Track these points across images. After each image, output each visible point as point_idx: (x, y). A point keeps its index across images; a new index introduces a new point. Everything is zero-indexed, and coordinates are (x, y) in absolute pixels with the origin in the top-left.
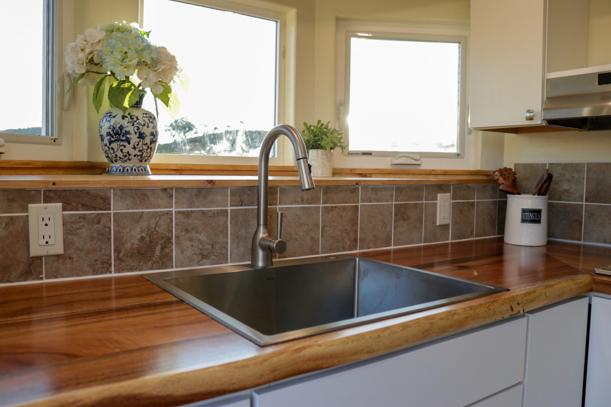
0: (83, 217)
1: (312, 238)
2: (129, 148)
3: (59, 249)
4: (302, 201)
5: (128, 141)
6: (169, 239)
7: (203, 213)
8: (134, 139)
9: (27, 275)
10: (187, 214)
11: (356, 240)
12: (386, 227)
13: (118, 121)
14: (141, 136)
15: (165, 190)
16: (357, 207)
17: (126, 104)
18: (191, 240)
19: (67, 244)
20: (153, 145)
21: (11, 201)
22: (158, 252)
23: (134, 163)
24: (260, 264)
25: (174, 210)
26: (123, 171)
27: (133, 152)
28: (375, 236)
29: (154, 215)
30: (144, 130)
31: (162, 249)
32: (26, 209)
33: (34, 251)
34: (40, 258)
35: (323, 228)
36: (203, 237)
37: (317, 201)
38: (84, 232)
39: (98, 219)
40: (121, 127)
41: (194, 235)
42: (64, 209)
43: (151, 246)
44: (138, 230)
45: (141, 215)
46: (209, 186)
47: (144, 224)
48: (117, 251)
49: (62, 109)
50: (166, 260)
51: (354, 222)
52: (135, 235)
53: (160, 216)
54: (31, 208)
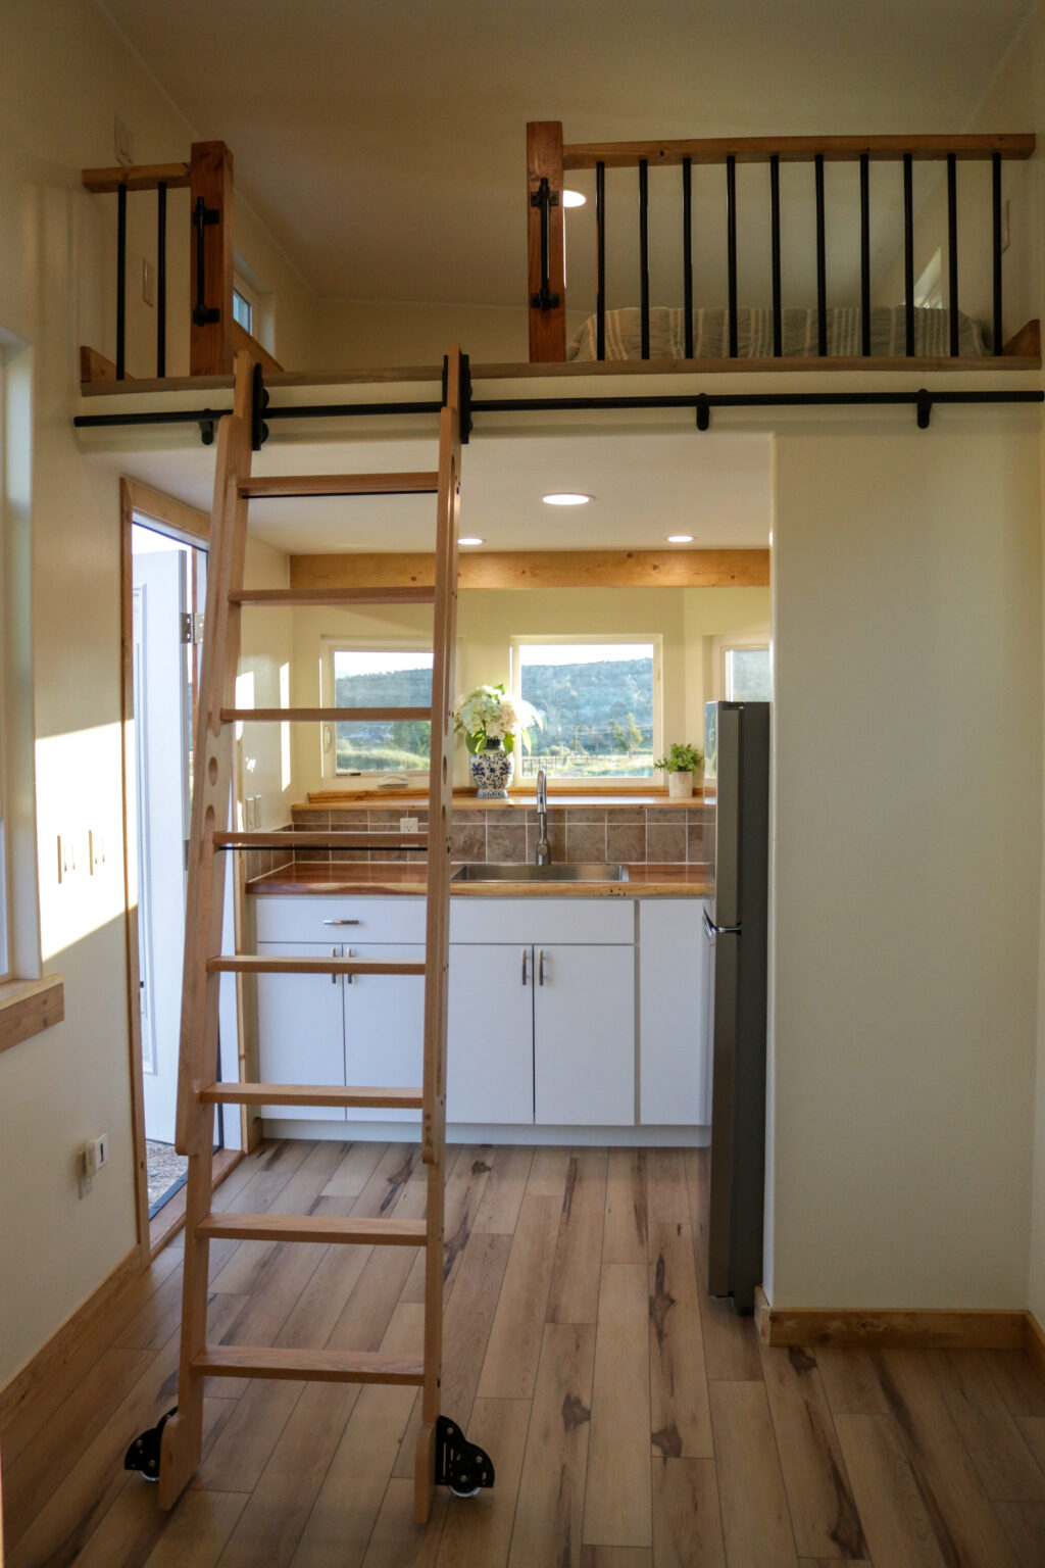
1: (598, 850)
2: (484, 779)
4: (588, 820)
5: (483, 774)
6: (483, 844)
7: (507, 826)
8: (487, 772)
9: (398, 858)
10: (496, 827)
11: (643, 853)
12: (678, 845)
13: (476, 760)
14: (492, 770)
15: (480, 811)
16: (644, 827)
17: (477, 750)
18: (498, 844)
20: (503, 776)
21: (392, 816)
22: (475, 850)
23: (490, 790)
24: (540, 863)
25: (486, 824)
26: (486, 796)
27: (487, 781)
28: (665, 852)
29: (473, 827)
30: (497, 767)
31: (479, 848)
32: (398, 821)
35: (608, 842)
36: (507, 843)
37: (603, 820)
40: (480, 764)
41: (500, 841)
42: (419, 821)
43: (471, 847)
44: (463, 836)
45: (465, 827)
46: (510, 809)
47: (467, 832)
50: (481, 856)
51: (641, 838)
52: (460, 840)
53: (479, 826)
54: (402, 820)
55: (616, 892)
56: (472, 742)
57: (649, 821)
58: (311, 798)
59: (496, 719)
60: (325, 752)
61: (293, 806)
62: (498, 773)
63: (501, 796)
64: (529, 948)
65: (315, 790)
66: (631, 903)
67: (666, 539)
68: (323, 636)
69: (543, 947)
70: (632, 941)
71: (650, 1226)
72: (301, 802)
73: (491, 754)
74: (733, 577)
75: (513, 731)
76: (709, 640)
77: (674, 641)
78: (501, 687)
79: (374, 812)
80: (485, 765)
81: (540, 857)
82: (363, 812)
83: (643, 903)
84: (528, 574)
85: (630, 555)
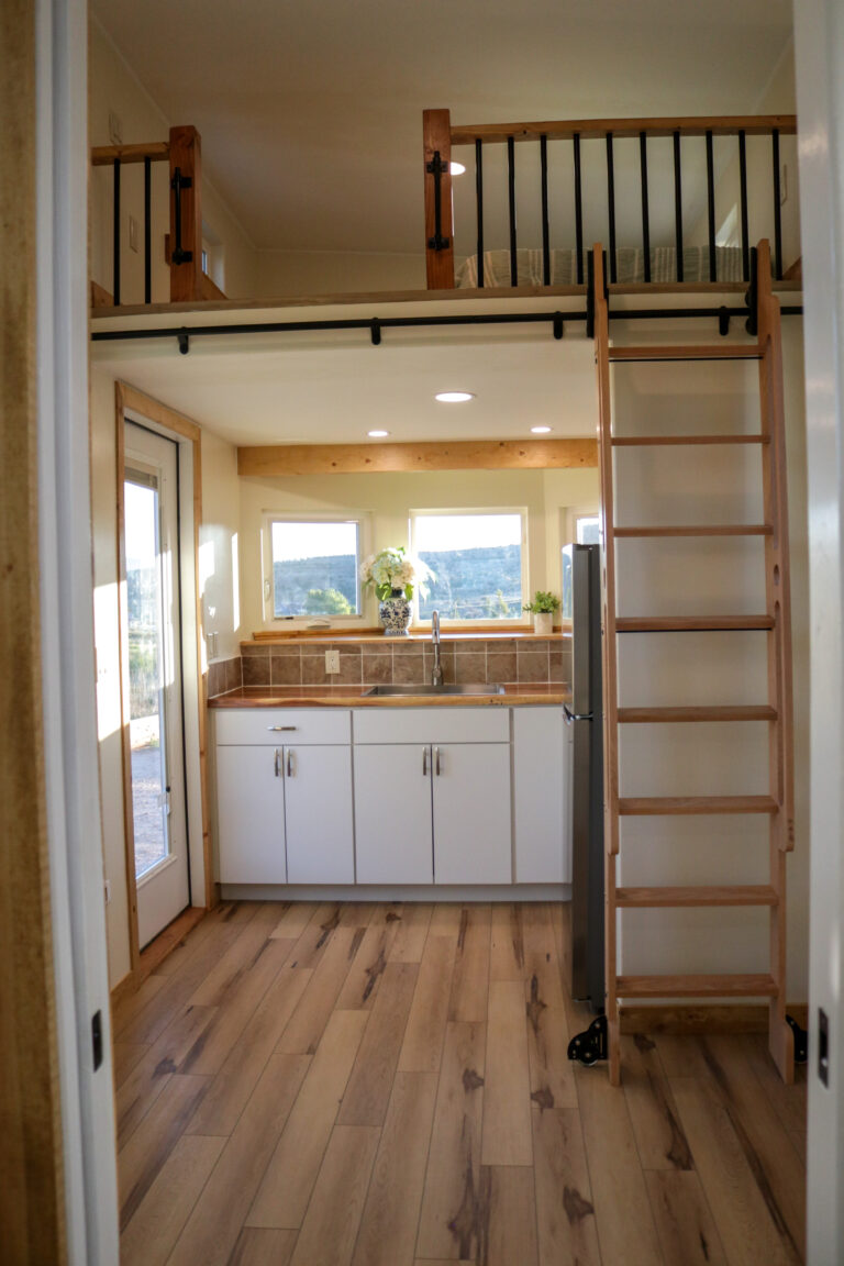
0: (349, 657)
1: (480, 673)
2: (390, 621)
3: (337, 671)
4: (472, 650)
5: (389, 617)
6: (390, 670)
7: (409, 656)
8: (393, 615)
9: (325, 682)
10: (400, 657)
11: (515, 676)
12: (542, 669)
13: (383, 606)
14: (396, 614)
15: (387, 644)
16: (515, 655)
17: (384, 599)
18: (402, 670)
19: (341, 669)
20: (405, 619)
21: (318, 649)
22: (385, 675)
23: (395, 629)
24: (435, 683)
25: (393, 654)
26: (391, 634)
27: (393, 623)
28: (532, 674)
29: (383, 657)
30: (400, 611)
31: (387, 674)
32: (324, 653)
33: (328, 671)
34: (330, 675)
35: (488, 666)
36: (409, 669)
37: (483, 650)
38: (349, 664)
39: (355, 658)
40: (386, 609)
41: (404, 667)
42: (341, 653)
43: (381, 671)
44: (375, 664)
45: (376, 657)
47: (378, 661)
48: (365, 673)
49: (364, 597)
50: (389, 679)
51: (513, 664)
52: (373, 666)
53: (386, 657)
54: (327, 652)
55: (495, 702)
56: (380, 592)
57: (520, 650)
58: (255, 637)
59: (399, 573)
60: (266, 601)
61: (242, 643)
62: (401, 615)
63: (403, 634)
64: (428, 747)
65: (258, 630)
66: (506, 711)
67: (530, 430)
68: (263, 511)
69: (440, 746)
70: (508, 740)
71: (525, 956)
72: (248, 639)
73: (395, 601)
74: (582, 460)
75: (412, 583)
76: (564, 511)
77: (536, 513)
78: (402, 549)
79: (305, 647)
80: (390, 610)
81: (435, 679)
82: (296, 646)
83: (517, 711)
84: (423, 460)
85: (502, 444)
